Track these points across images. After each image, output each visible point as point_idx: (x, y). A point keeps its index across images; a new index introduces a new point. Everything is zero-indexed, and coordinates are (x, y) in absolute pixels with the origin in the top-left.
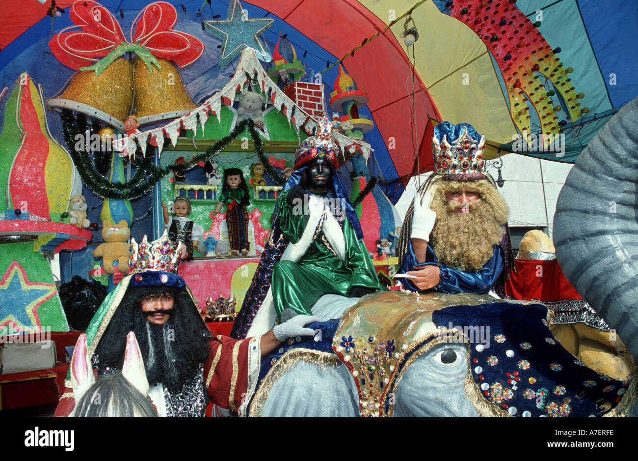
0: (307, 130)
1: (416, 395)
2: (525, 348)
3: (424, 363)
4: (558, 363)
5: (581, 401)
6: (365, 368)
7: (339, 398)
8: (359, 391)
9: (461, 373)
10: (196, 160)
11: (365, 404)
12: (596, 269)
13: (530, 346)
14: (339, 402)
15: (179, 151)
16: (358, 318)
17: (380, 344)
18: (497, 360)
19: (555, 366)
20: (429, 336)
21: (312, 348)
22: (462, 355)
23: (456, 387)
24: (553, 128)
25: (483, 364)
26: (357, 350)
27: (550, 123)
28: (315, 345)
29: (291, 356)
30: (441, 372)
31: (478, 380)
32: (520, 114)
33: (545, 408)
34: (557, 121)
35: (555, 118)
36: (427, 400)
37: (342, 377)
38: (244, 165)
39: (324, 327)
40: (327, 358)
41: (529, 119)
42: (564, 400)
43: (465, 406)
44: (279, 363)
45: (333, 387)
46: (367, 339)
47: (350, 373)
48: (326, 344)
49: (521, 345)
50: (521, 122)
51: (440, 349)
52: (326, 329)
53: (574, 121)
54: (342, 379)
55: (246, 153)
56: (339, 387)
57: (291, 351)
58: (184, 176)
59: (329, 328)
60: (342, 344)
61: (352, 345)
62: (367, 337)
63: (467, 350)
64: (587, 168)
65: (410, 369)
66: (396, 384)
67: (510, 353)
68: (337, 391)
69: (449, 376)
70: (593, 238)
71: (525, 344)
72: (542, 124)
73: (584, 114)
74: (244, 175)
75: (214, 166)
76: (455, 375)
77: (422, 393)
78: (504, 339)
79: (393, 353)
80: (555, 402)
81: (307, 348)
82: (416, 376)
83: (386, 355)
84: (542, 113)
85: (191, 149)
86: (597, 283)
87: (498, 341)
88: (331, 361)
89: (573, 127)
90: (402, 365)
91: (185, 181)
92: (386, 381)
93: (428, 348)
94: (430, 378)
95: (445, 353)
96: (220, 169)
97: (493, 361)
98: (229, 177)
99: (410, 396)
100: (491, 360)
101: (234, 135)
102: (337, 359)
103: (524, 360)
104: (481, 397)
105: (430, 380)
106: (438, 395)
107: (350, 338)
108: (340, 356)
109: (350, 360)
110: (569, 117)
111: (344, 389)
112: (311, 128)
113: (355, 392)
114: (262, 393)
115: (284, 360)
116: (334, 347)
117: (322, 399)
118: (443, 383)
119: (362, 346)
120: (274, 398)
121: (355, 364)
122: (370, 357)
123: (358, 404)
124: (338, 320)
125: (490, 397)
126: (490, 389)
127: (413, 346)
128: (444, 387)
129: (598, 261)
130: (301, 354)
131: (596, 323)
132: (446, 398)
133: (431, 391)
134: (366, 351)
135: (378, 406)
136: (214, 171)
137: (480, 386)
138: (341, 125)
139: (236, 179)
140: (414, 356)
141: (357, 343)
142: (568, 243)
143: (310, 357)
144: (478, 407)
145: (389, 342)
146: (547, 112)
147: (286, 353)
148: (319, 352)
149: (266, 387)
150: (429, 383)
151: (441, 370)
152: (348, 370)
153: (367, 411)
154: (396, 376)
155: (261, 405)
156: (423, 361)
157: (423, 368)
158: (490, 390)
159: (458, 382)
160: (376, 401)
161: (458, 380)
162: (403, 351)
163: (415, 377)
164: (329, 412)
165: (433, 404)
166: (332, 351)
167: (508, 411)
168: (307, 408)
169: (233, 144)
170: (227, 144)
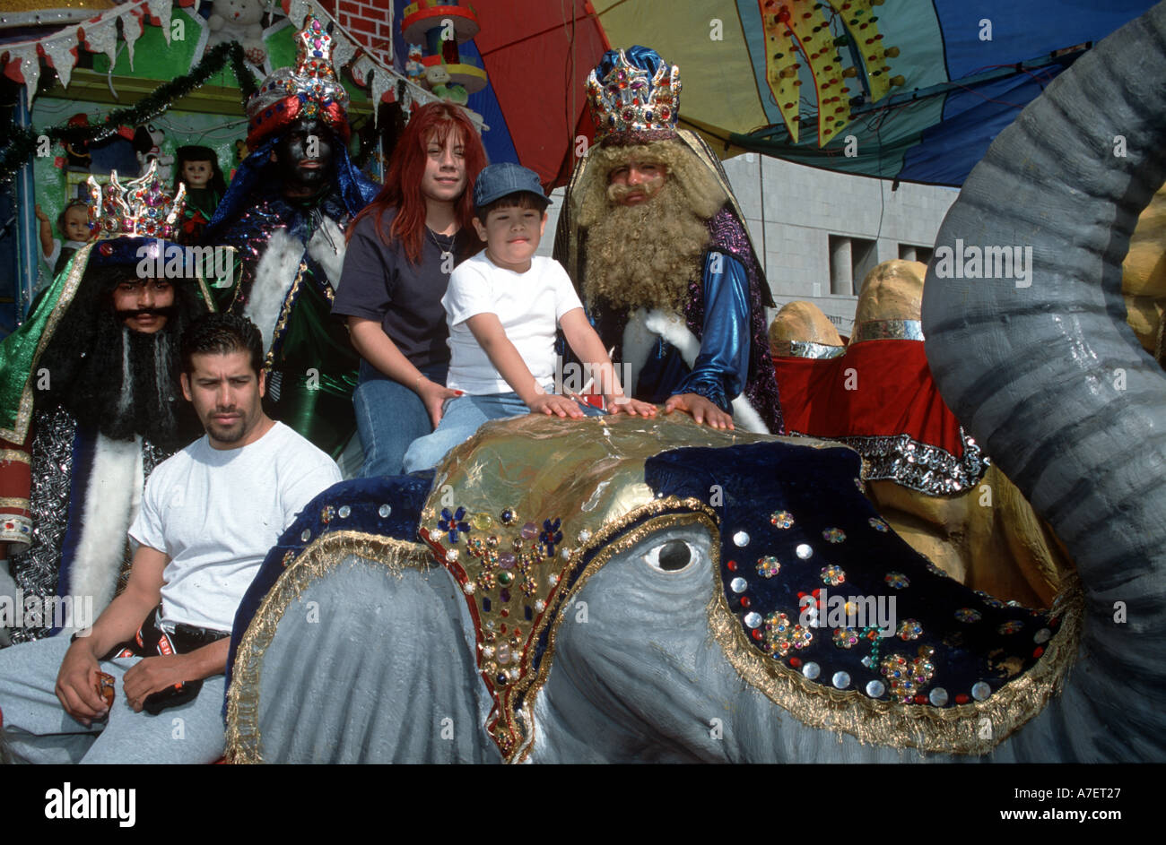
0: (356, 76)
1: (608, 637)
2: (833, 541)
3: (622, 569)
4: (899, 572)
5: (956, 652)
6: (492, 576)
7: (430, 636)
8: (477, 625)
9: (700, 590)
10: (116, 119)
11: (489, 651)
12: (1024, 386)
13: (843, 537)
14: (432, 645)
15: (76, 100)
16: (477, 469)
17: (526, 526)
18: (778, 566)
19: (896, 578)
20: (638, 512)
21: (374, 532)
22: (700, 551)
23: (692, 621)
24: (839, 110)
25: (749, 573)
26: (476, 538)
27: (835, 99)
28: (380, 525)
29: (329, 548)
30: (658, 588)
31: (737, 605)
32: (783, 74)
33: (880, 666)
34: (848, 96)
35: (845, 90)
36: (632, 648)
37: (438, 593)
38: (219, 142)
39: (400, 486)
40: (408, 553)
41: (798, 88)
42: (920, 650)
43: (710, 661)
44: (300, 562)
45: (418, 612)
46: (498, 515)
47: (457, 586)
48: (405, 523)
49: (825, 533)
50: (783, 91)
51: (659, 540)
52: (406, 491)
53: (876, 100)
54: (438, 598)
55: (225, 117)
56: (432, 612)
57: (327, 538)
58: (89, 156)
59: (413, 489)
60: (442, 526)
61: (465, 528)
62: (498, 511)
63: (712, 541)
64: (1021, 165)
65: (596, 581)
66: (562, 613)
67: (803, 551)
68: (428, 623)
69: (675, 597)
70: (1024, 318)
71: (834, 532)
72: (821, 99)
73: (894, 87)
74: (221, 162)
75: (156, 138)
76: (688, 595)
77: (619, 634)
78: (791, 522)
79: (556, 548)
80: (900, 654)
81: (364, 531)
82: (607, 597)
83: (541, 550)
84: (822, 79)
85: (102, 97)
86: (1025, 415)
87: (780, 525)
88: (415, 559)
89: (871, 112)
90: (575, 574)
91: (91, 166)
92: (540, 605)
93: (634, 537)
94: (637, 600)
95: (668, 550)
96: (168, 146)
97: (770, 567)
98: (188, 165)
99: (595, 639)
100: (765, 565)
101: (200, 74)
102: (429, 557)
103: (834, 565)
104: (745, 643)
105: (640, 606)
106: (655, 638)
107: (461, 513)
108: (438, 551)
109: (459, 558)
110: (867, 92)
111: (442, 617)
112: (365, 73)
113: (468, 625)
114: (262, 625)
115: (313, 556)
116: (423, 529)
117: (394, 639)
118: (665, 612)
119: (484, 531)
120: (290, 635)
121: (469, 568)
122: (504, 554)
123: (473, 648)
124: (432, 472)
125: (765, 642)
126: (763, 624)
127: (603, 532)
128: (666, 621)
129: (1033, 368)
130: (350, 543)
131: (916, 480)
132: (672, 645)
133: (641, 629)
134: (494, 542)
135: (518, 655)
136: (154, 149)
137: (742, 619)
138: (425, 72)
139: (202, 169)
140: (603, 555)
141: (475, 523)
142: (964, 327)
143: (370, 551)
144: (738, 663)
145: (547, 524)
146: (831, 78)
147: (317, 541)
148: (390, 541)
149: (271, 615)
150: (636, 613)
151: (658, 583)
152: (452, 577)
153: (494, 665)
154: (562, 597)
155: (261, 652)
156: (622, 566)
157: (624, 580)
158: (764, 627)
159: (695, 610)
160: (514, 647)
161: (694, 605)
162: (579, 544)
163: (604, 600)
164: (407, 664)
165: (643, 656)
166: (420, 537)
167: (801, 671)
168: (362, 657)
169: (198, 93)
170: (183, 91)
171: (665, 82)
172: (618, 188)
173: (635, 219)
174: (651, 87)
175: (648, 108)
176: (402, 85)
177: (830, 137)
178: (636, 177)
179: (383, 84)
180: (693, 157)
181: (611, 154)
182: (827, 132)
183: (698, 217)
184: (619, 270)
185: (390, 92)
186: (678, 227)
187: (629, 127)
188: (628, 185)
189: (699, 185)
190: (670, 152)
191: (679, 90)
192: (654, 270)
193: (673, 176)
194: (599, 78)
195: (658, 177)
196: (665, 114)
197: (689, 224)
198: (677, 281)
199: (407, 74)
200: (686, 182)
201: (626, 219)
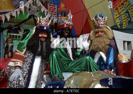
10: (15, 26)
15: (10, 23)
24: (126, 23)
27: (126, 21)
32: (117, 18)
34: (128, 21)
41: (119, 20)
50: (117, 20)
55: (31, 25)
58: (11, 31)
72: (123, 22)
84: (123, 18)
85: (14, 22)
96: (23, 29)
101: (28, 19)
110: (131, 20)
112: (52, 19)
124: (65, 81)
136: (21, 30)
146: (125, 18)
169: (28, 21)
170: (26, 21)
171: (105, 19)
172: (97, 35)
173: (100, 39)
174: (102, 20)
175: (102, 23)
176: (58, 20)
177: (125, 27)
178: (100, 33)
179: (55, 20)
180: (109, 30)
181: (96, 30)
182: (124, 26)
183: (109, 39)
184: (96, 46)
185: (56, 21)
186: (106, 40)
187: (99, 26)
188: (99, 34)
189: (110, 34)
190: (105, 29)
191: (107, 20)
192: (102, 46)
193: (106, 33)
194: (95, 19)
195: (103, 33)
196: (104, 24)
197: (108, 40)
198: (106, 48)
199: (58, 19)
200: (108, 34)
201: (98, 39)
